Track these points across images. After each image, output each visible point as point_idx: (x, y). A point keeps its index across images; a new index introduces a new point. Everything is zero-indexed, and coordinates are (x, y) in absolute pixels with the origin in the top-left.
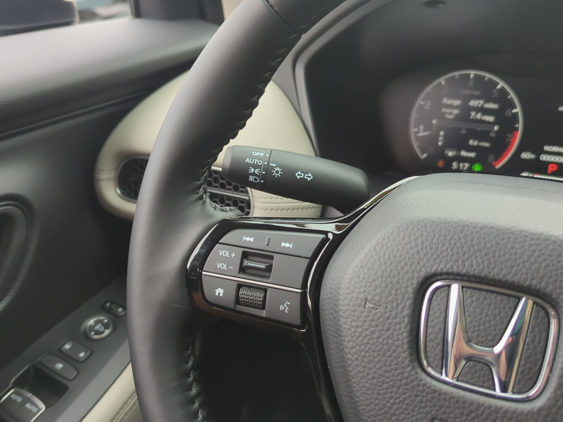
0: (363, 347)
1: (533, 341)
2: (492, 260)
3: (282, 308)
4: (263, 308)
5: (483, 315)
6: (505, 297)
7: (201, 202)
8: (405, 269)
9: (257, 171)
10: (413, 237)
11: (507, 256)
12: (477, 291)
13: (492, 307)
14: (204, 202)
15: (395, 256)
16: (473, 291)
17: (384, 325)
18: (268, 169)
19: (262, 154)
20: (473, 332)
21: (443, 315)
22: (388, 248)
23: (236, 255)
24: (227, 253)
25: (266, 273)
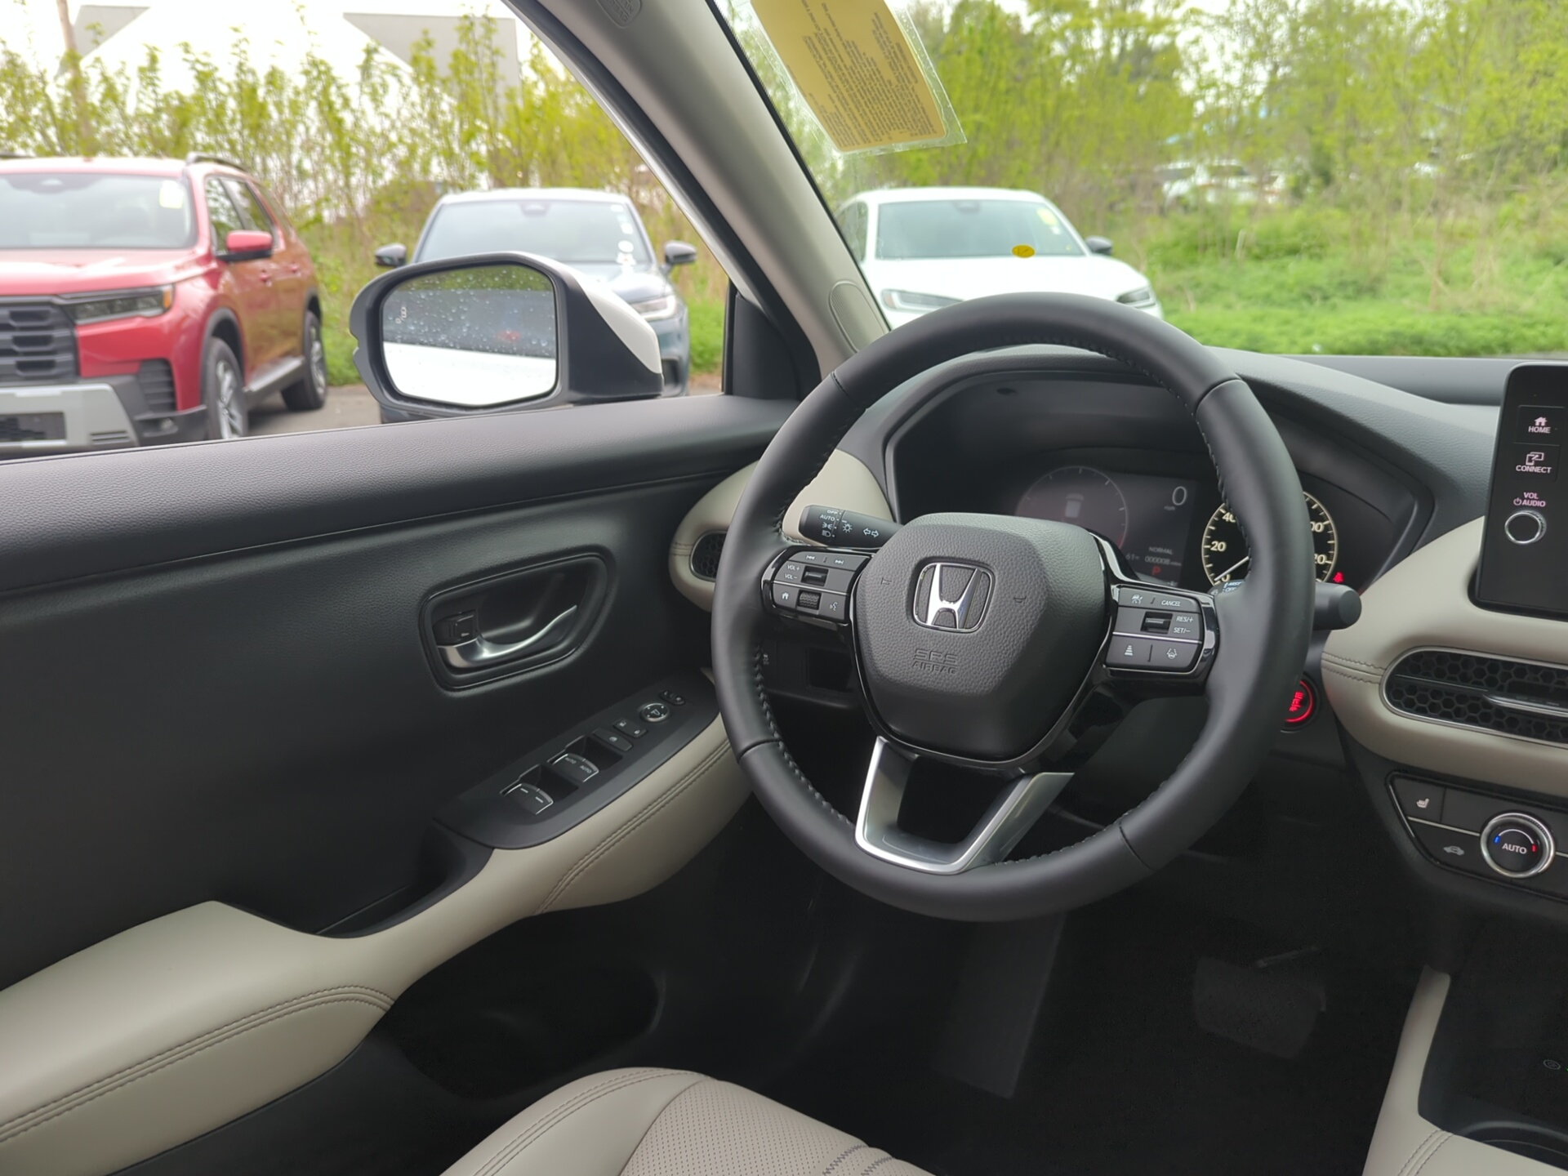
0: (878, 610)
3: (831, 607)
4: (817, 608)
6: (966, 570)
7: (777, 534)
8: (911, 557)
9: (829, 526)
12: (951, 568)
14: (779, 534)
16: (948, 568)
18: (839, 525)
19: (836, 513)
20: (945, 596)
23: (800, 568)
24: (794, 568)
25: (821, 582)
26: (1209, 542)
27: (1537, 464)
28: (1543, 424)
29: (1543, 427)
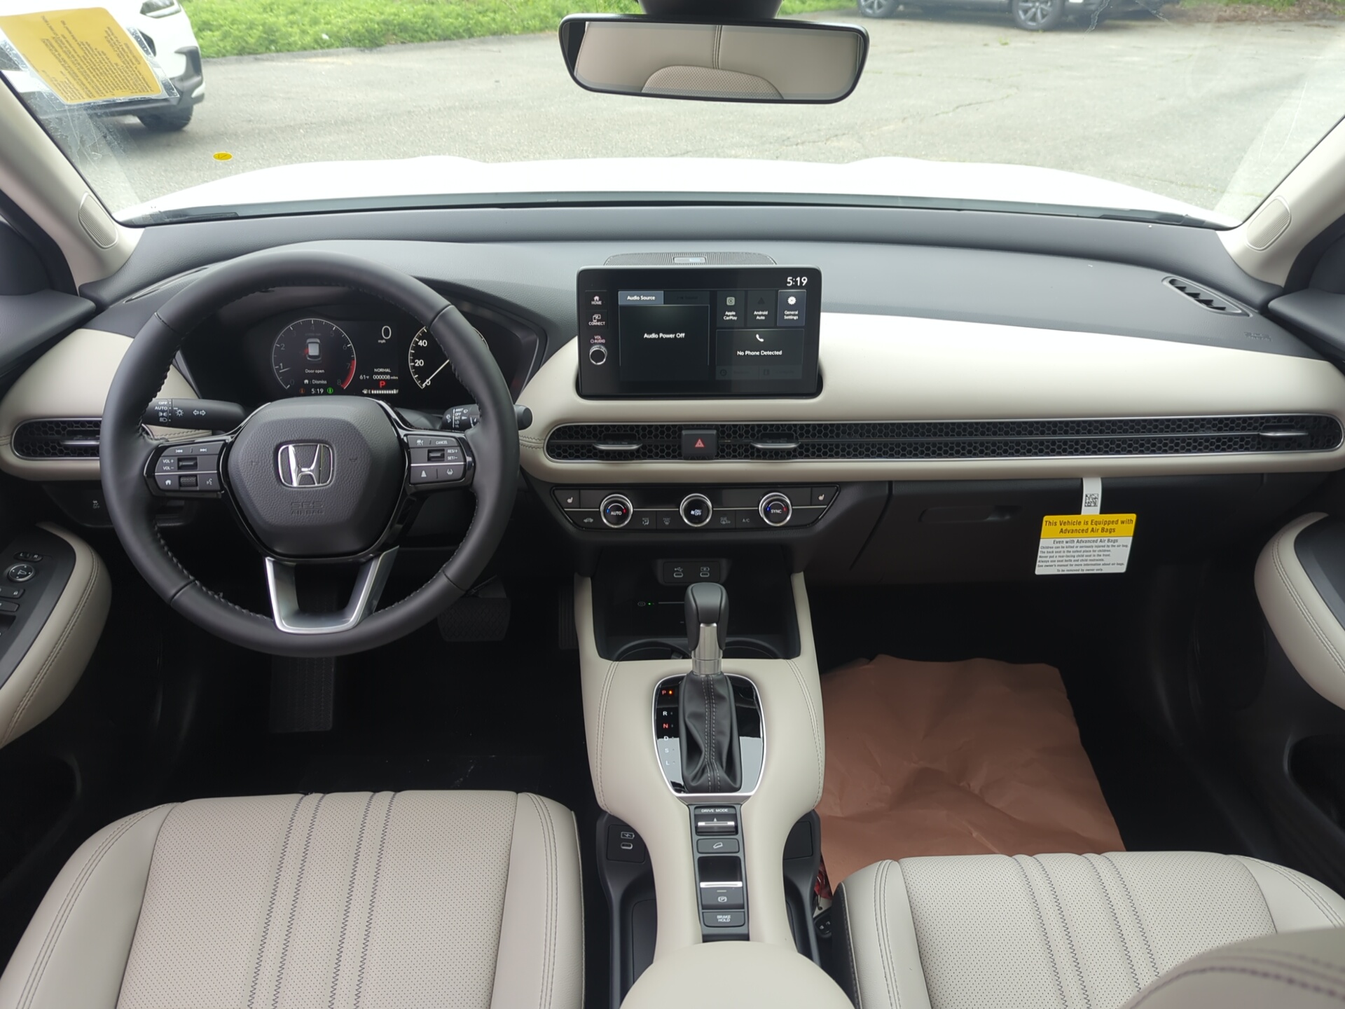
2: (306, 432)
3: (208, 483)
4: (197, 485)
6: (311, 446)
7: (142, 437)
8: (268, 444)
9: (165, 414)
10: (267, 430)
11: (311, 429)
12: (299, 446)
14: (144, 437)
17: (262, 471)
18: (172, 412)
19: (166, 403)
20: (301, 464)
23: (173, 460)
24: (168, 461)
25: (194, 467)
27: (599, 320)
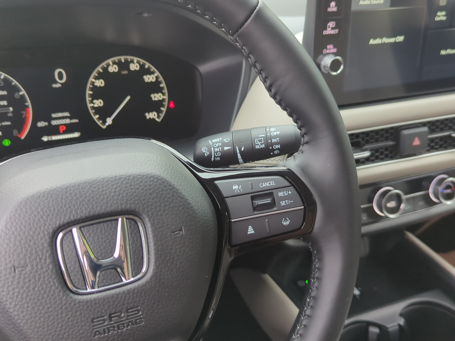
0: (24, 301)
1: (134, 241)
2: (94, 203)
5: (100, 240)
6: (109, 223)
8: (37, 233)
10: (33, 209)
11: (102, 197)
12: (90, 226)
13: (103, 232)
15: (25, 227)
16: (88, 227)
17: (35, 278)
20: (97, 253)
21: (74, 251)
22: (17, 224)
26: (92, 102)
27: (333, 29)
28: (334, 6)
29: (333, 8)
